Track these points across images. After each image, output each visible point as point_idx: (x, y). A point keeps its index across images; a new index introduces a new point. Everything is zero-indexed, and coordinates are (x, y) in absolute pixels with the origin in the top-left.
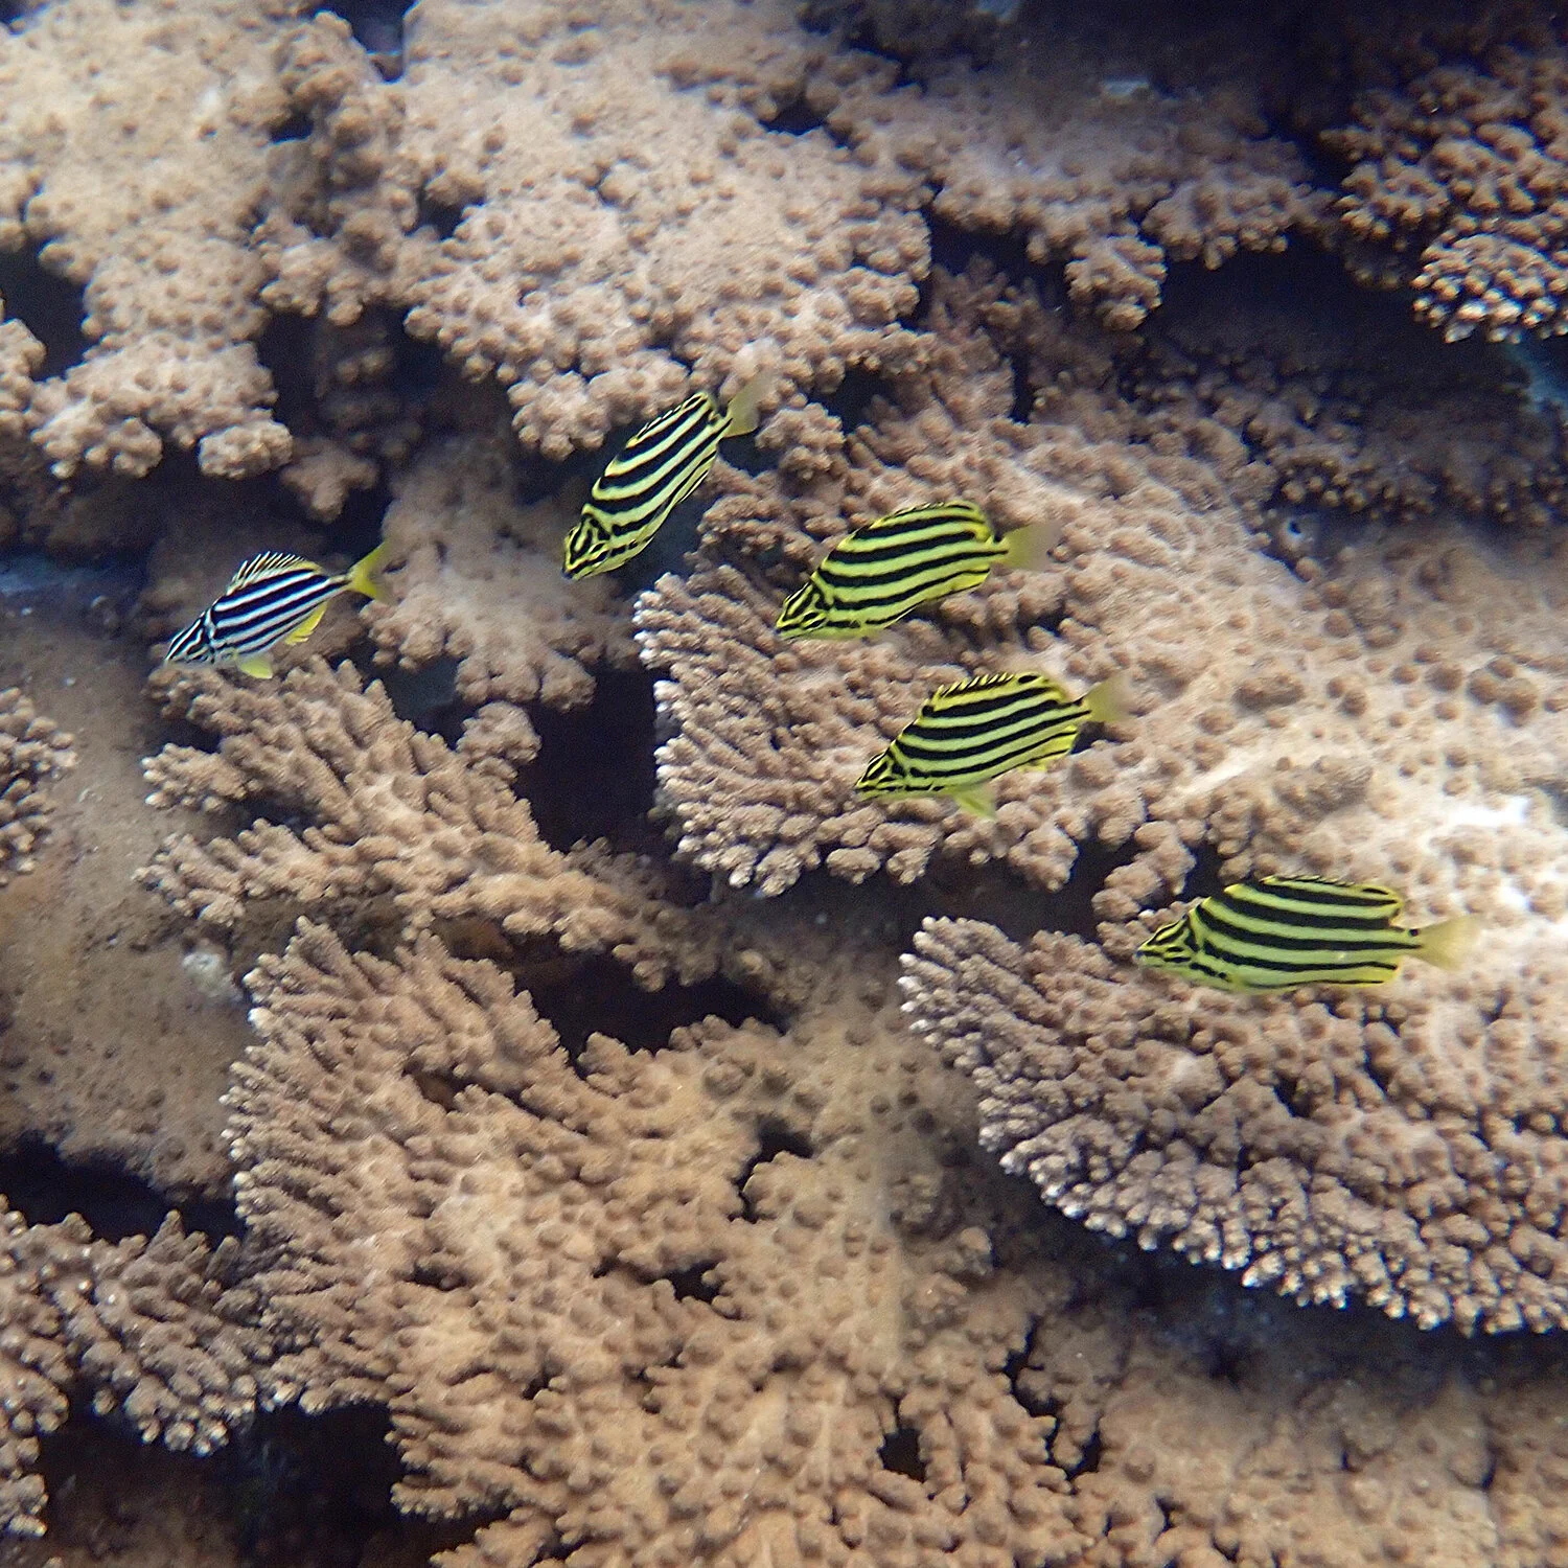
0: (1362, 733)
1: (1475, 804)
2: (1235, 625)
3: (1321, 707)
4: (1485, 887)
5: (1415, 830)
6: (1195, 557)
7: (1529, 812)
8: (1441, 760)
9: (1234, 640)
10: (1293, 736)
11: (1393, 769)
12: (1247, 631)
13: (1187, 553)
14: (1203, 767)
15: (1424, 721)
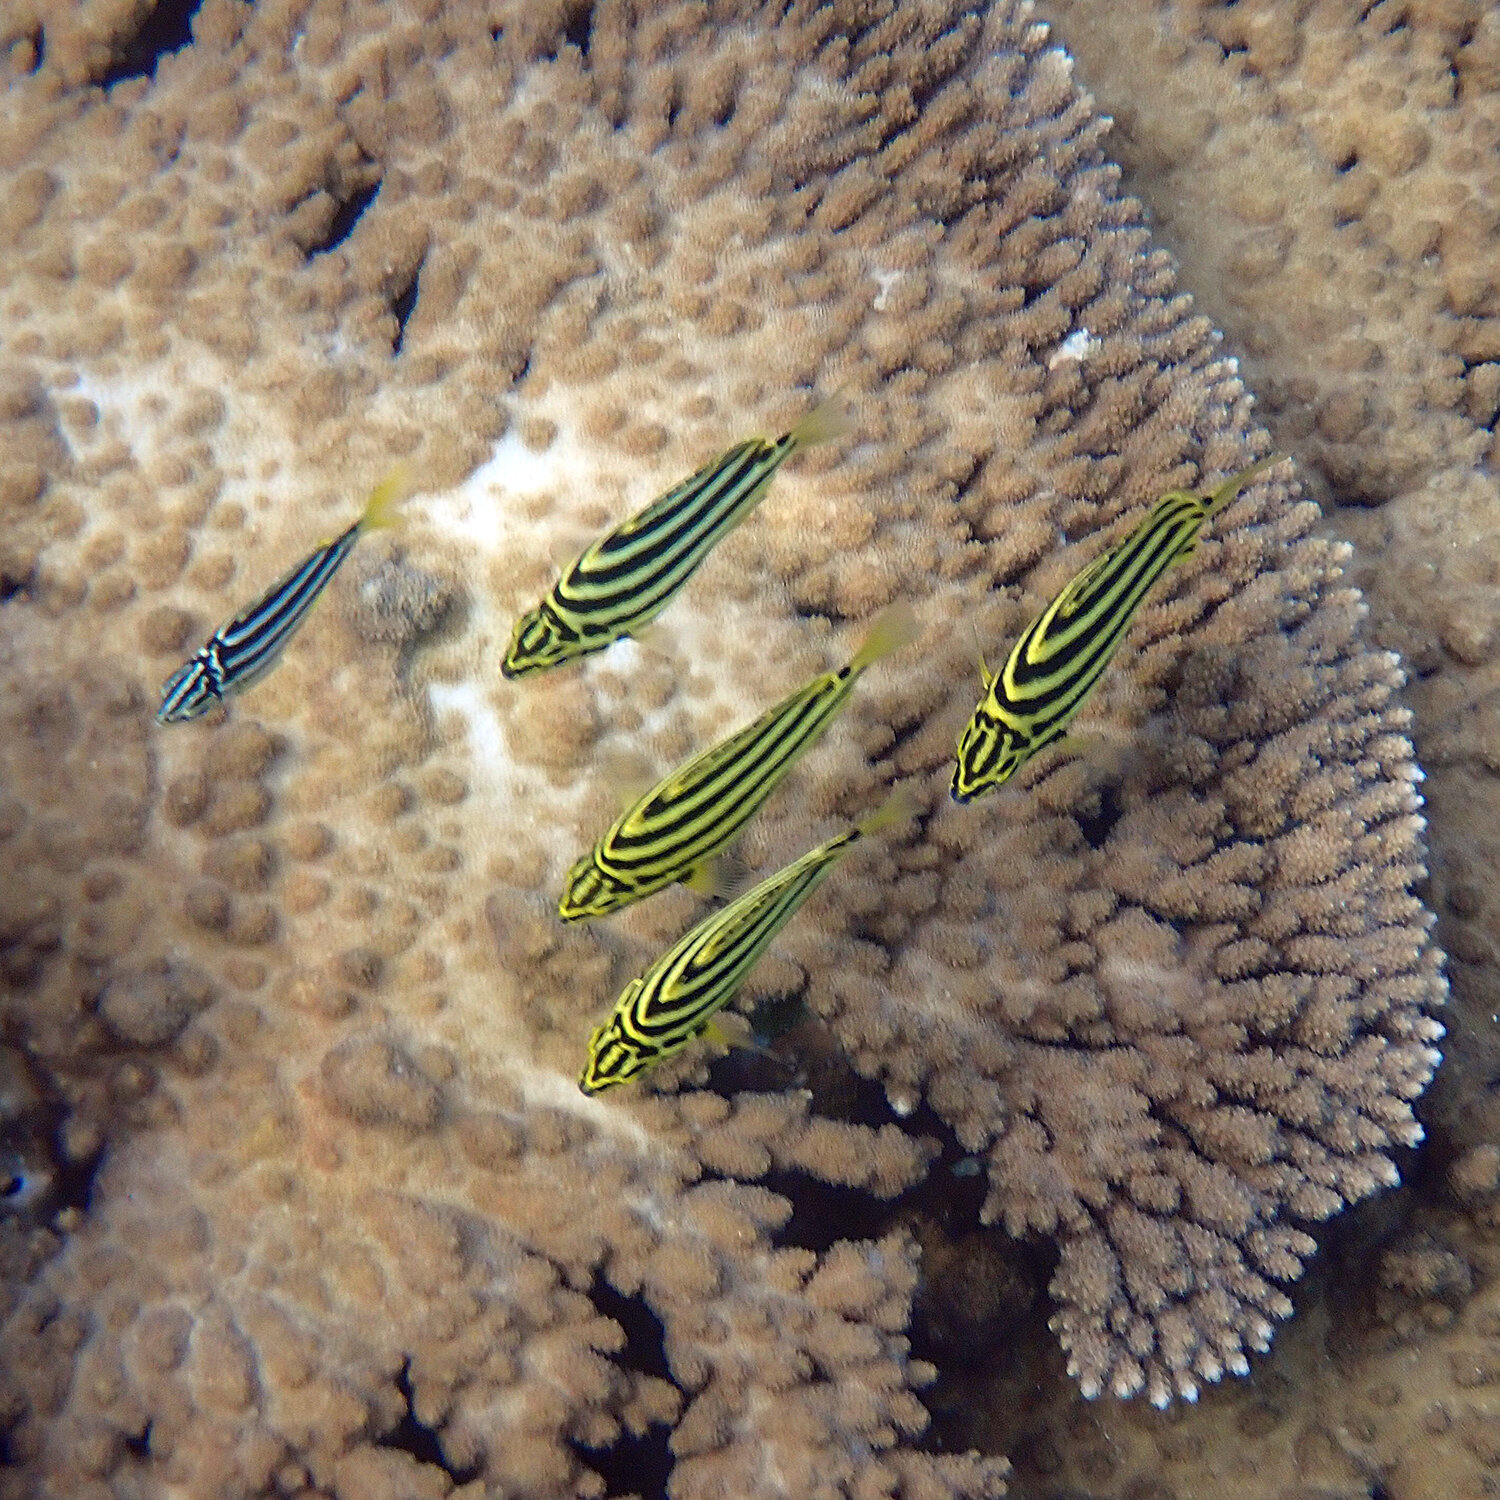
0: (406, 942)
1: (466, 752)
2: (287, 1188)
3: (386, 1014)
4: (624, 688)
5: (549, 817)
6: (184, 1289)
7: (453, 675)
8: (405, 822)
9: (318, 1179)
10: (456, 1034)
11: (455, 882)
12: (290, 1165)
13: (185, 1303)
14: (589, 1131)
15: (347, 866)
